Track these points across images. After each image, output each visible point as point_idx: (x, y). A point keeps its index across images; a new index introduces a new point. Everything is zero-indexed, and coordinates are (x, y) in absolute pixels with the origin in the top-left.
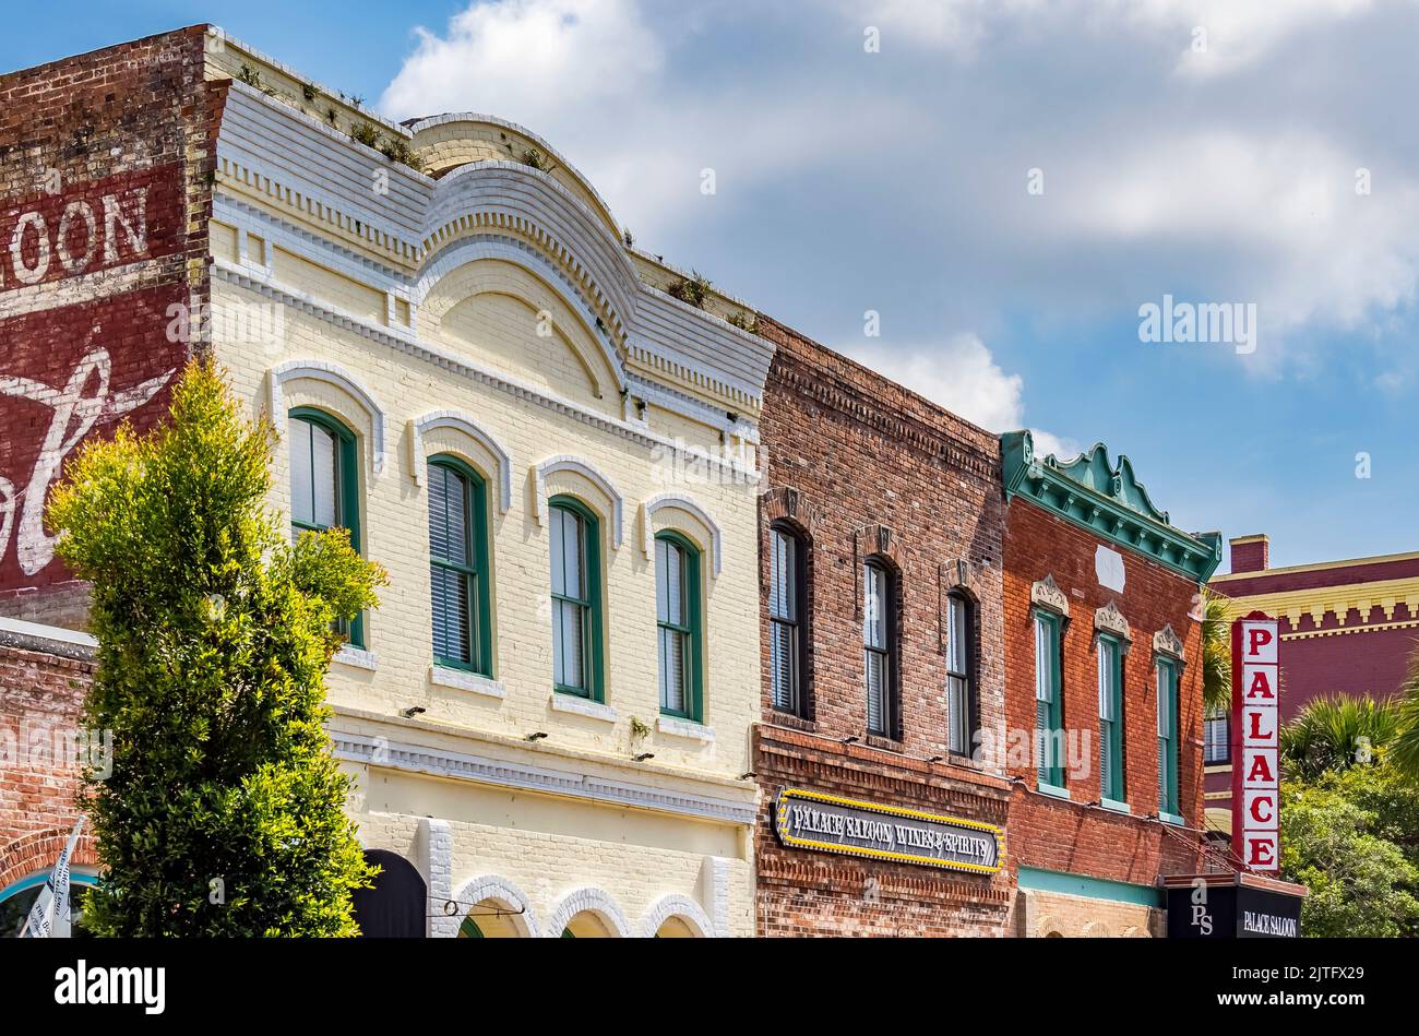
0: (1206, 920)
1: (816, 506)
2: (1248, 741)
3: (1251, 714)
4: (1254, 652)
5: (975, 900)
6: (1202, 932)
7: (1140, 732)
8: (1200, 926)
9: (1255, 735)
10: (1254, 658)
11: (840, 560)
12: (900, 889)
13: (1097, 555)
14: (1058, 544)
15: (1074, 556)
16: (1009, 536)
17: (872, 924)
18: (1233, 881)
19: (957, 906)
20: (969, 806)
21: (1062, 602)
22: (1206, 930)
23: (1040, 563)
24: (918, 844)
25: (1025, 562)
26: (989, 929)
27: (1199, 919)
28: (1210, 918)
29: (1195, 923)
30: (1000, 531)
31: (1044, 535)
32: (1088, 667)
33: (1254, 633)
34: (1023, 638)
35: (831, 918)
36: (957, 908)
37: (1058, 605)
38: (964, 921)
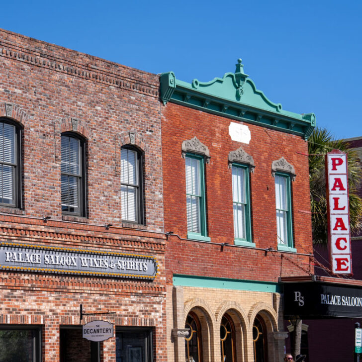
0: (301, 299)
1: (27, 110)
2: (332, 211)
3: (334, 198)
4: (334, 169)
5: (141, 292)
6: (300, 305)
7: (263, 208)
8: (299, 301)
9: (336, 208)
10: (334, 172)
11: (44, 135)
12: (84, 288)
13: (230, 127)
14: (201, 123)
15: (213, 128)
16: (165, 120)
17: (64, 305)
18: (311, 279)
19: (127, 295)
20: (136, 247)
21: (205, 149)
22: (301, 303)
23: (188, 132)
24: (97, 266)
25: (177, 132)
26: (152, 306)
27: (298, 298)
28: (303, 298)
29: (296, 300)
30: (159, 118)
31: (192, 119)
32: (224, 179)
33: (334, 160)
34: (176, 167)
35: (34, 303)
36: (127, 296)
37: (201, 150)
38: (133, 302)
